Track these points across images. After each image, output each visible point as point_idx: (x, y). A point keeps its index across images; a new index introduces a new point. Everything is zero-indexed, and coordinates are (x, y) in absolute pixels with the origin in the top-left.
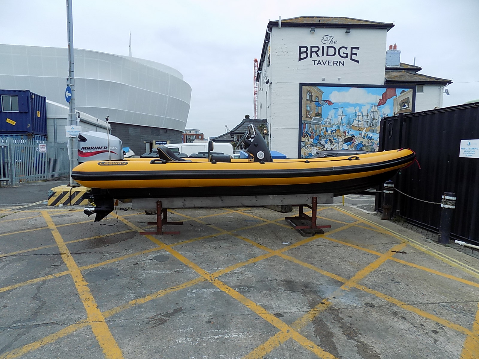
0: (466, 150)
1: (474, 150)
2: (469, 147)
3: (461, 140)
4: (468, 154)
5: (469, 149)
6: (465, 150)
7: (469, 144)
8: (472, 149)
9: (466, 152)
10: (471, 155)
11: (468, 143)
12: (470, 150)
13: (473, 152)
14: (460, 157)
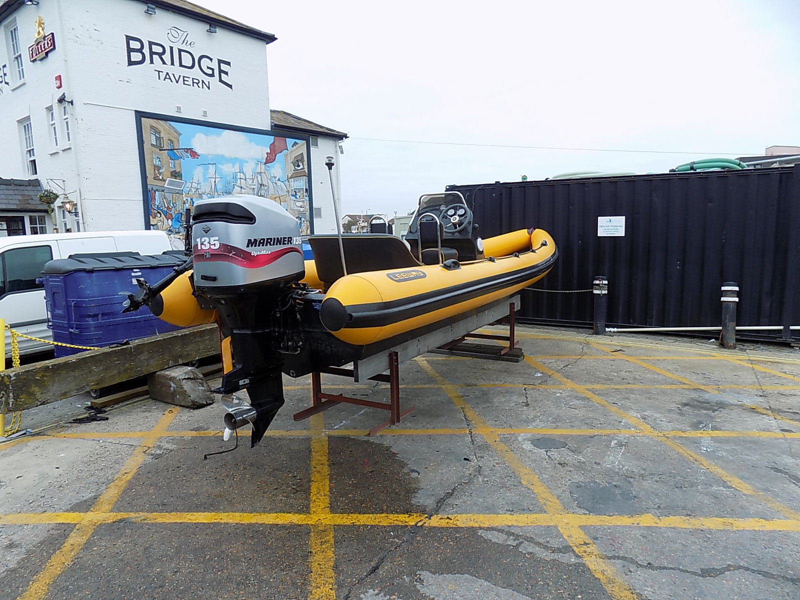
2: (610, 224)
3: (598, 218)
4: (609, 233)
6: (605, 228)
9: (607, 230)
11: (609, 221)
12: (612, 228)
14: (599, 235)
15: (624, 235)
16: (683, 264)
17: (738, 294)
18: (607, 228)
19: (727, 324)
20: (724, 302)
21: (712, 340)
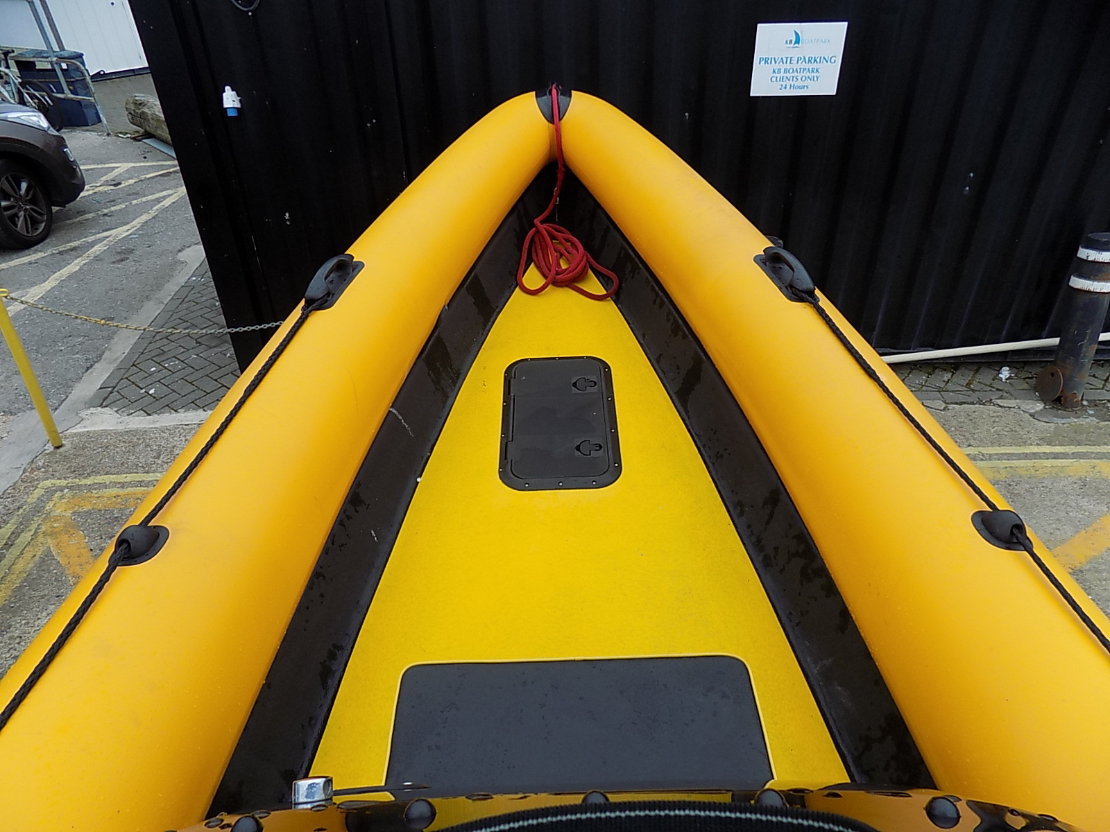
0: (782, 67)
1: (815, 66)
2: (795, 52)
3: (759, 25)
4: (789, 83)
5: (795, 61)
6: (776, 66)
7: (797, 41)
8: (813, 71)
9: (782, 74)
10: (805, 83)
13: (811, 75)
14: (752, 94)
15: (835, 92)
16: (984, 183)
19: (1084, 349)
20: (1089, 292)
21: (1005, 373)
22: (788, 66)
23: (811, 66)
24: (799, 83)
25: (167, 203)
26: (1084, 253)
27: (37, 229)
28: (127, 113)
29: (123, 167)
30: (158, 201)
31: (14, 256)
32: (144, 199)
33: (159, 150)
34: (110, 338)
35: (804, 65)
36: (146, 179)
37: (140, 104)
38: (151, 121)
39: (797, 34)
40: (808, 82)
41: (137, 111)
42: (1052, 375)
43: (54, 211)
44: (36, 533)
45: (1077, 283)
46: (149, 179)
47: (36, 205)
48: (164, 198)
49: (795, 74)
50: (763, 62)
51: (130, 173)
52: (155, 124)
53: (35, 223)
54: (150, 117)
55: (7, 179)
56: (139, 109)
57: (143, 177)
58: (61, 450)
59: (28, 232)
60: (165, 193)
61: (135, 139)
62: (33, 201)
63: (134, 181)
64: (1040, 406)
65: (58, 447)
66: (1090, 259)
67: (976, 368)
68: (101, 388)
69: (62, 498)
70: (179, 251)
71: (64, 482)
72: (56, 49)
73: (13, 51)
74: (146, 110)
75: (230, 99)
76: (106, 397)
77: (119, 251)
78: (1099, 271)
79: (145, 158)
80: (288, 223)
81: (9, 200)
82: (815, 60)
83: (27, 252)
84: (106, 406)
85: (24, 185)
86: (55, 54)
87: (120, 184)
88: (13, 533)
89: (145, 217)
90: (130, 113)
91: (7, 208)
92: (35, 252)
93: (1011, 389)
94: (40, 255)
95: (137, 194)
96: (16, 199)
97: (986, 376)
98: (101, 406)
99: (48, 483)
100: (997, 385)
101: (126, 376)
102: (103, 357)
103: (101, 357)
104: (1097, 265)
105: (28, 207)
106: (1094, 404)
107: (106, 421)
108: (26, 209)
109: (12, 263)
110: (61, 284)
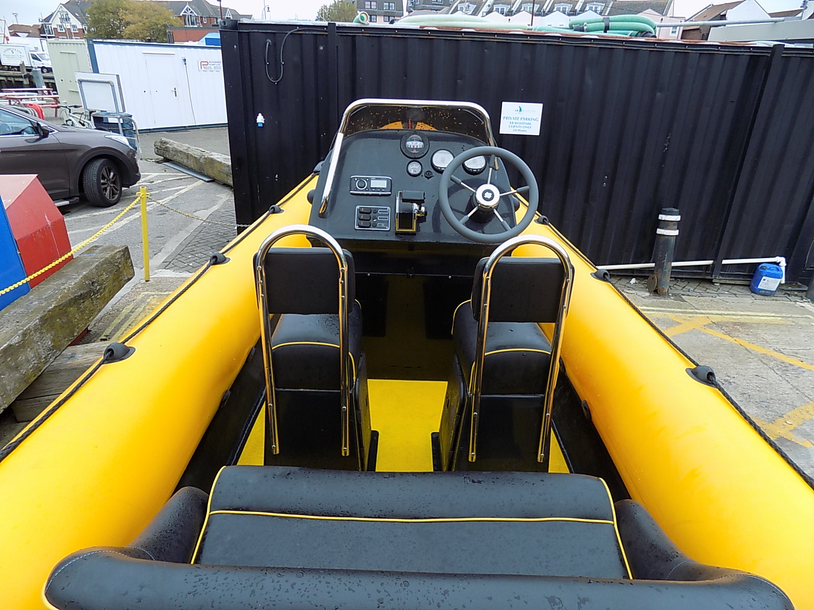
1: (529, 122)
2: (520, 115)
3: (503, 103)
4: (517, 129)
5: (520, 119)
6: (512, 121)
7: (521, 110)
8: (526, 119)
9: (514, 124)
10: (524, 129)
11: (519, 109)
12: (522, 121)
13: (527, 126)
14: (500, 133)
15: (538, 134)
16: (612, 182)
17: (679, 225)
18: (514, 121)
19: (665, 264)
20: (664, 235)
21: (633, 281)
22: (517, 121)
23: (527, 122)
24: (522, 129)
25: (182, 191)
26: (662, 217)
27: (113, 198)
28: (154, 148)
29: (153, 175)
30: (177, 190)
31: (102, 210)
32: (169, 189)
33: (173, 168)
34: (164, 244)
35: (524, 121)
36: (168, 180)
37: (165, 143)
38: (171, 152)
39: (520, 107)
40: (526, 129)
41: (162, 146)
42: (653, 278)
43: (123, 190)
44: (144, 308)
45: (660, 231)
46: (170, 181)
47: (115, 184)
48: (181, 189)
49: (520, 125)
50: (505, 118)
51: (158, 178)
52: (174, 153)
53: (114, 194)
54: (171, 149)
55: (106, 169)
56: (163, 145)
57: (166, 180)
58: (149, 282)
59: (110, 198)
60: (180, 187)
61: (158, 162)
62: (114, 183)
63: (161, 181)
64: (648, 294)
65: (147, 281)
66: (663, 219)
67: (619, 278)
68: (163, 262)
69: (154, 298)
70: (194, 212)
71: (154, 293)
72: (121, 110)
73: (95, 111)
74: (168, 145)
75: (260, 119)
76: (166, 265)
77: (160, 210)
78: (668, 225)
79: (165, 171)
80: (277, 180)
81: (104, 180)
82: (529, 119)
83: (108, 208)
84: (167, 269)
85: (112, 174)
86: (120, 114)
87: (153, 182)
88: (133, 308)
89: (171, 197)
90: (157, 148)
91: (103, 184)
92: (112, 208)
93: (634, 287)
94: (115, 210)
95: (164, 187)
96: (107, 181)
97: (624, 281)
98: (165, 268)
99: (146, 293)
100: (628, 285)
101: (176, 258)
102: (162, 251)
103: (160, 251)
104: (666, 222)
105: (112, 185)
106: (674, 295)
107: (169, 274)
108: (111, 186)
109: (101, 213)
110: (131, 222)
